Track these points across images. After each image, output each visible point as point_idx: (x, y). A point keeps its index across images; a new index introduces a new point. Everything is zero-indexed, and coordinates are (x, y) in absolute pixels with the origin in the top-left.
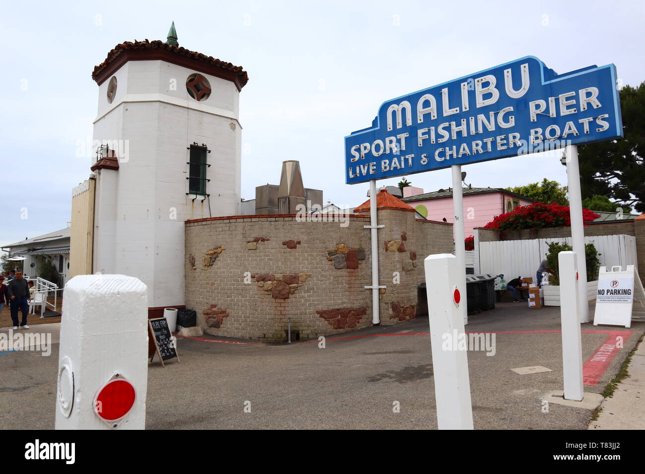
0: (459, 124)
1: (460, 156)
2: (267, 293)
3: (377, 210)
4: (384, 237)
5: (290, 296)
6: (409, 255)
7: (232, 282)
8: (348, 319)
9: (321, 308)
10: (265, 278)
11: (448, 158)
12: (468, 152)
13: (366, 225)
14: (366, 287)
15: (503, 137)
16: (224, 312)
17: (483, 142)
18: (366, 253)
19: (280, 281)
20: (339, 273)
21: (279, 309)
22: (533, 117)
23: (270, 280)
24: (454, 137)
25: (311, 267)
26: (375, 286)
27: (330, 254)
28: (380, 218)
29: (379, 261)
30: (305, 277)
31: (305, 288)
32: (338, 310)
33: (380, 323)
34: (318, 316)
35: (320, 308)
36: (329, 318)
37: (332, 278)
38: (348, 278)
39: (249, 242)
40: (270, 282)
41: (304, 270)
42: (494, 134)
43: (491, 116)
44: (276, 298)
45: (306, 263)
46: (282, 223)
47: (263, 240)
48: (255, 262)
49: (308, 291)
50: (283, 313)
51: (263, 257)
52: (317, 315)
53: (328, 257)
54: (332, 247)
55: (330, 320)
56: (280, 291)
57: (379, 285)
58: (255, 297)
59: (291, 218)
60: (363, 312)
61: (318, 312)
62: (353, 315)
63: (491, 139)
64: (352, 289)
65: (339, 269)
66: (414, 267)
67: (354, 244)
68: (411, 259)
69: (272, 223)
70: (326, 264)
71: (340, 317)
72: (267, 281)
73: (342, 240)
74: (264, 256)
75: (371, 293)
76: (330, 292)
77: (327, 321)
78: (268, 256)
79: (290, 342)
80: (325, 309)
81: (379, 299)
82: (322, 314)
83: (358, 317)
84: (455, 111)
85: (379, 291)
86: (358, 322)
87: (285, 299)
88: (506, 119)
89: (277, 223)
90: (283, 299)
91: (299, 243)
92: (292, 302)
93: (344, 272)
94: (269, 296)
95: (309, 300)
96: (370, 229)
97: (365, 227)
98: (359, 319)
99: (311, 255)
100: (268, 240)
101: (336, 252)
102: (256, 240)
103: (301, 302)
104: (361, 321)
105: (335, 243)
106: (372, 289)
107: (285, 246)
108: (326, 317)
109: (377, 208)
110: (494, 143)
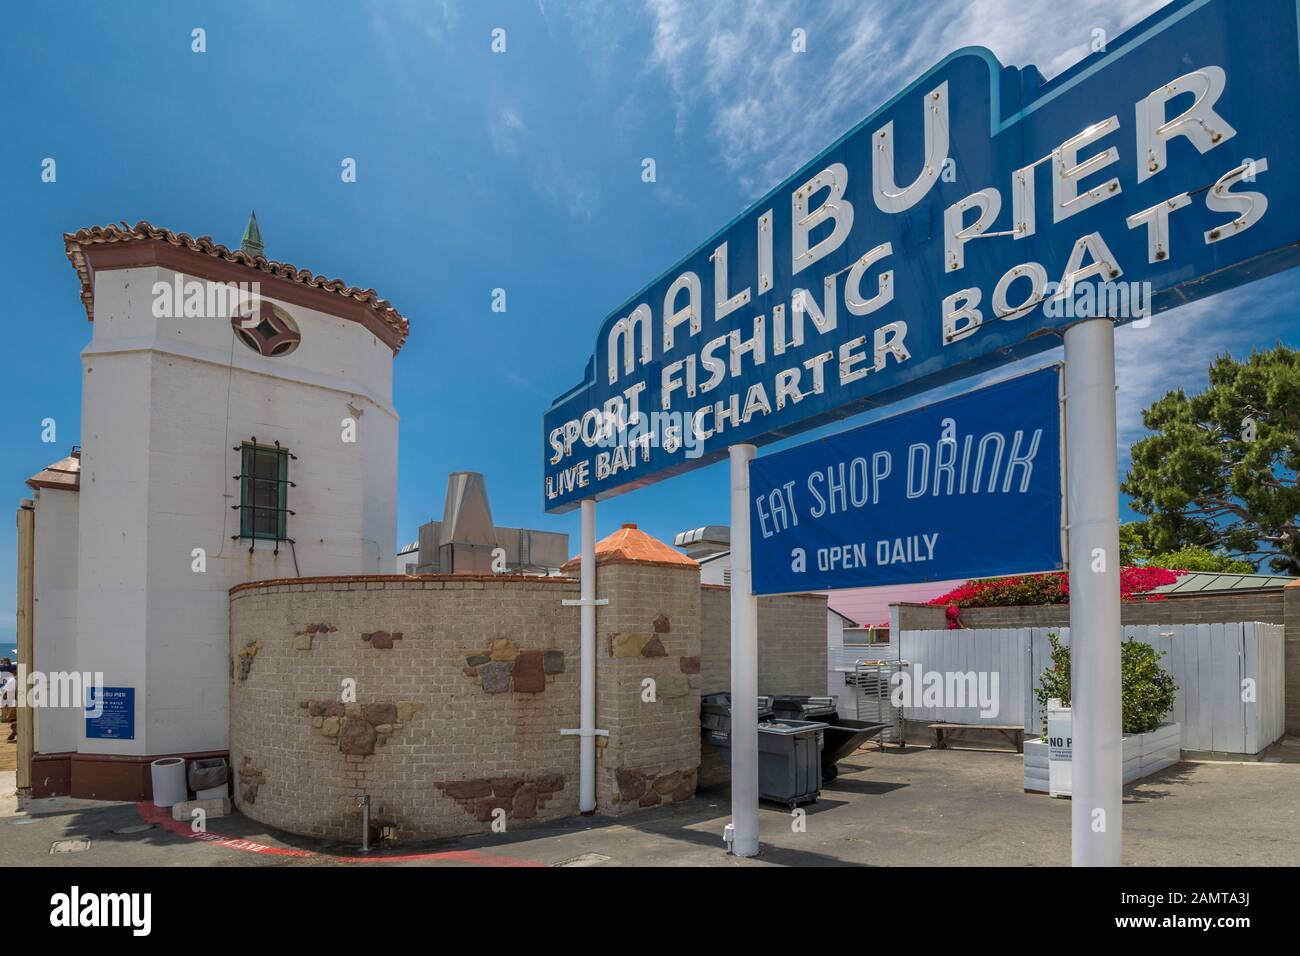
0: (747, 335)
1: (747, 419)
2: (327, 740)
3: (596, 567)
4: (610, 625)
5: (377, 749)
6: (677, 664)
7: (271, 715)
8: (514, 800)
9: (448, 776)
10: (325, 709)
11: (720, 429)
12: (766, 406)
13: (571, 598)
14: (564, 732)
15: (857, 342)
16: (259, 774)
17: (802, 368)
18: (566, 658)
19: (355, 717)
20: (493, 701)
21: (352, 775)
22: (954, 258)
23: (335, 715)
24: (736, 371)
25: (426, 688)
26: (587, 730)
27: (471, 660)
28: (601, 583)
29: (596, 677)
30: (409, 710)
31: (408, 733)
32: (489, 781)
33: (596, 808)
34: (438, 792)
35: (445, 776)
36: (467, 798)
37: (474, 712)
38: (517, 714)
39: (299, 634)
40: (334, 719)
41: (407, 694)
42: (834, 340)
43: (829, 287)
44: (347, 753)
45: (413, 680)
46: (364, 594)
47: (324, 629)
48: (308, 676)
49: (416, 740)
50: (362, 784)
51: (322, 666)
52: (436, 790)
53: (468, 666)
54: (477, 647)
55: (469, 801)
56: (354, 738)
57: (596, 728)
58: (306, 748)
59: (382, 584)
60: (553, 784)
61: (439, 786)
62: (528, 791)
63: (823, 358)
64: (527, 737)
65: (493, 693)
66: (690, 687)
67: (532, 640)
68: (683, 670)
69: (342, 594)
70: (464, 684)
71: (493, 796)
72: (329, 716)
73: (504, 632)
74: (325, 662)
75: (578, 745)
76: (468, 743)
77: (462, 804)
78: (333, 663)
79: (366, 849)
80: (457, 778)
81: (596, 757)
82: (449, 789)
83: (541, 795)
84: (742, 299)
85: (596, 740)
86: (542, 807)
87: (365, 755)
88: (868, 288)
89: (351, 593)
90: (361, 754)
91: (399, 636)
92: (379, 762)
93: (510, 701)
94: (333, 747)
95: (418, 760)
96: (580, 606)
97: (565, 602)
98: (543, 799)
99: (425, 663)
100: (334, 630)
101: (486, 657)
102: (313, 629)
103: (401, 762)
104: (548, 804)
105: (484, 637)
106: (579, 736)
107: (368, 643)
108: (460, 795)
109: (596, 563)
110: (831, 368)
